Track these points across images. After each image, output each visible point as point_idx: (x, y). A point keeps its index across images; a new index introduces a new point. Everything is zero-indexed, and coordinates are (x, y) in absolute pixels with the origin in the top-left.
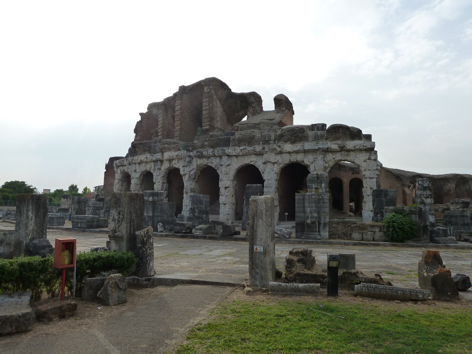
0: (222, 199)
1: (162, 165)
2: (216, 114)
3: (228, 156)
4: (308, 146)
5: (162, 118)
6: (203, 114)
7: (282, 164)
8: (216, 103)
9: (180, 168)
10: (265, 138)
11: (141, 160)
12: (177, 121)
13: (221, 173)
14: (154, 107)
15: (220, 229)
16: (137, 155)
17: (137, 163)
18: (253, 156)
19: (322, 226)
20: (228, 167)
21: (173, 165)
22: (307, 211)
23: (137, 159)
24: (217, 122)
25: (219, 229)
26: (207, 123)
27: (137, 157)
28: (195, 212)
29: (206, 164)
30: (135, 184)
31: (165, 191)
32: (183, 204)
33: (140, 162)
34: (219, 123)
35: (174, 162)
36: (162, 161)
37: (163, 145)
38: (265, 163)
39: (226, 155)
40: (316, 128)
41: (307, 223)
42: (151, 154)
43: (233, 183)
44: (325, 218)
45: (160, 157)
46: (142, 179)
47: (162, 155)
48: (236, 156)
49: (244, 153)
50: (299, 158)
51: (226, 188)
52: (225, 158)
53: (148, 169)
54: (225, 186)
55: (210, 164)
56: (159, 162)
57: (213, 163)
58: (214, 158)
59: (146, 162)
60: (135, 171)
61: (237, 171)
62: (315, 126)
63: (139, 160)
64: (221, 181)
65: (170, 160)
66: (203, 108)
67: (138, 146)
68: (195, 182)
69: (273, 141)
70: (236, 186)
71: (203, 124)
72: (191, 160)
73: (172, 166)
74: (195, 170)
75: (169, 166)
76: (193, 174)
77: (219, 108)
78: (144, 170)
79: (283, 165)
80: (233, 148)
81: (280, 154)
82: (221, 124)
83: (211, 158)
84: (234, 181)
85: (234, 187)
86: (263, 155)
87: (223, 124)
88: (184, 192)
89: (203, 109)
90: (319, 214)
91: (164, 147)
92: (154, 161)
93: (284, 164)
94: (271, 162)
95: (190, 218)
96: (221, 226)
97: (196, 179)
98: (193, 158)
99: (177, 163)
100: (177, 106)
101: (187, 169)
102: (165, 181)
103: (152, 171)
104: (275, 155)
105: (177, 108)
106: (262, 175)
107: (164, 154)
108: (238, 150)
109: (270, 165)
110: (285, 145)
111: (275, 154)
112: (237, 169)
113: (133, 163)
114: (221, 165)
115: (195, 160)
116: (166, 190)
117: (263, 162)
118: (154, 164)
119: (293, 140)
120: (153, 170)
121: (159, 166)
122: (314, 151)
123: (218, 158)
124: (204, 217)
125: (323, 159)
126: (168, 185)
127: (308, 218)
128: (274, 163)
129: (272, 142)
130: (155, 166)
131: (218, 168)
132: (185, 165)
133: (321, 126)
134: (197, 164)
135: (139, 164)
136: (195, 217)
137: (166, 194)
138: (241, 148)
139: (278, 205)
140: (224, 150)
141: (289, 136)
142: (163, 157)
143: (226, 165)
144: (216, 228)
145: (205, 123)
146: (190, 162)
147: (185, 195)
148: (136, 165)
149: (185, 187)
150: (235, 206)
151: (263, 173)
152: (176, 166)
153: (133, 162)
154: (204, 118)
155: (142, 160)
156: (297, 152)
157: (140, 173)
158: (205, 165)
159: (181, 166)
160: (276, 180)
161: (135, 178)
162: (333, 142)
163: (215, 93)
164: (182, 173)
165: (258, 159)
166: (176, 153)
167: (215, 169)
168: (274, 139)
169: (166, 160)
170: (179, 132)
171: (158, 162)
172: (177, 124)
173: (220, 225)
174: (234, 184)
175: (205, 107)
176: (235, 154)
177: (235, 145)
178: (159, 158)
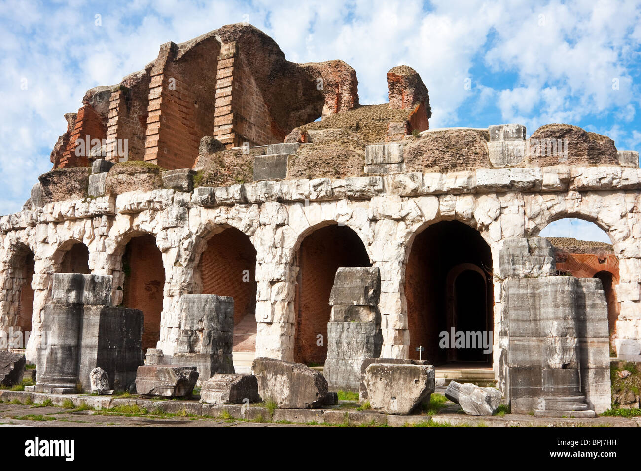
0: (262, 311)
1: (110, 226)
2: (248, 109)
3: (281, 200)
4: (483, 176)
5: (117, 119)
6: (216, 105)
7: (419, 221)
8: (249, 82)
9: (154, 232)
10: (376, 157)
11: (60, 215)
12: (151, 123)
13: (262, 244)
14: (99, 97)
15: (283, 386)
16: (51, 202)
17: (51, 222)
18: (343, 202)
19: (591, 374)
20: (280, 230)
21: (138, 226)
22: (547, 331)
23: (50, 210)
24: (250, 127)
25: (278, 387)
26: (227, 127)
27: (50, 206)
28: (196, 341)
29: (223, 221)
30: (45, 273)
31: (118, 291)
32: (162, 322)
33: (57, 219)
34: (254, 130)
35: (142, 216)
36: (111, 217)
37: (116, 177)
38: (374, 220)
39: (274, 200)
40: (502, 135)
41: (549, 366)
42: (86, 200)
43: (291, 270)
44: (599, 352)
45: (107, 205)
46: (60, 261)
47: (113, 201)
48: (302, 202)
49: (323, 194)
50: (462, 206)
51: (272, 283)
52: (271, 207)
53: (76, 237)
54: (270, 278)
55: (234, 224)
56: (104, 217)
57: (240, 219)
58: (243, 206)
59: (74, 220)
60: (45, 242)
61: (302, 240)
62: (499, 130)
63: (56, 215)
64: (261, 264)
65: (133, 213)
66: (218, 91)
67: (55, 179)
68: (194, 268)
69: (397, 165)
70: (298, 279)
71: (216, 129)
72: (184, 214)
73: (135, 228)
74: (194, 237)
75: (128, 227)
76: (190, 248)
77: (255, 94)
78: (67, 238)
79: (420, 224)
80: (294, 181)
81: (413, 197)
82: (258, 132)
83: (237, 208)
84: (294, 267)
85: (293, 282)
86: (369, 199)
87: (264, 135)
88: (165, 293)
89: (217, 96)
90: (582, 339)
91: (118, 180)
92: (92, 217)
93: (425, 223)
94: (390, 217)
95: (182, 356)
96: (285, 378)
97: (196, 262)
98: (189, 209)
99: (149, 219)
100: (153, 88)
101: (174, 236)
102: (118, 267)
103: (86, 242)
104: (401, 199)
105: (154, 94)
106: (368, 250)
107: (119, 197)
108: (306, 187)
109: (386, 224)
110: (426, 175)
111: (402, 196)
112: (301, 236)
113: (41, 223)
114: (260, 225)
115: (194, 211)
116: (119, 288)
117: (371, 217)
118: (92, 225)
119: (447, 161)
120: (88, 238)
121: (104, 229)
122: (500, 191)
123: (255, 207)
124: (218, 356)
125: (521, 210)
126: (124, 276)
127: (551, 351)
128: (398, 220)
129: (393, 166)
130: (93, 228)
131: (253, 232)
132: (170, 225)
133: (515, 131)
134: (201, 224)
135: (56, 223)
136: (194, 355)
137: (119, 298)
138: (316, 181)
139: (407, 327)
140: (271, 187)
141: (437, 152)
142: (115, 206)
143: (274, 225)
144: (270, 383)
145: (222, 128)
146: (182, 218)
147: (166, 301)
148: (47, 227)
149: (167, 279)
150: (294, 329)
151: (370, 245)
152: (147, 227)
153: (42, 220)
154: (218, 117)
155: (63, 213)
156: (457, 192)
157: (55, 247)
158: (221, 225)
159: (160, 227)
160: (403, 263)
161: (43, 260)
162: (546, 169)
163: (248, 60)
164: (160, 244)
165: (358, 209)
166: (149, 195)
167: (247, 234)
168: (398, 160)
169: (123, 213)
170: (156, 149)
171: (101, 217)
172: (152, 130)
173: (282, 375)
174: (294, 274)
175: (223, 90)
176: (298, 197)
177: (299, 175)
178: (106, 209)
